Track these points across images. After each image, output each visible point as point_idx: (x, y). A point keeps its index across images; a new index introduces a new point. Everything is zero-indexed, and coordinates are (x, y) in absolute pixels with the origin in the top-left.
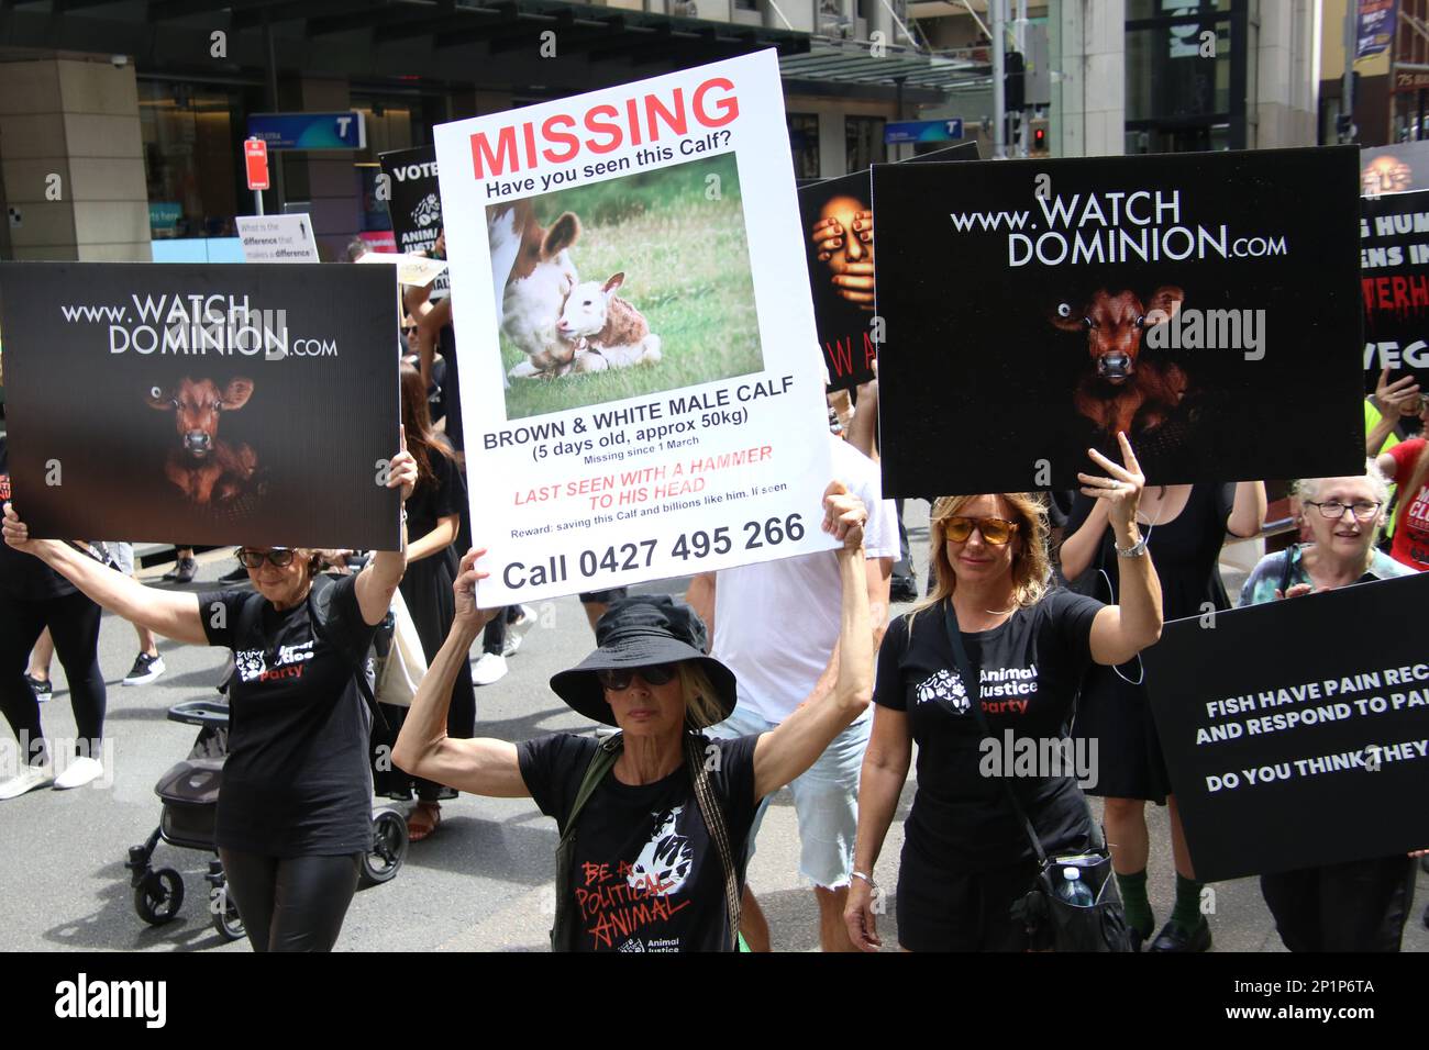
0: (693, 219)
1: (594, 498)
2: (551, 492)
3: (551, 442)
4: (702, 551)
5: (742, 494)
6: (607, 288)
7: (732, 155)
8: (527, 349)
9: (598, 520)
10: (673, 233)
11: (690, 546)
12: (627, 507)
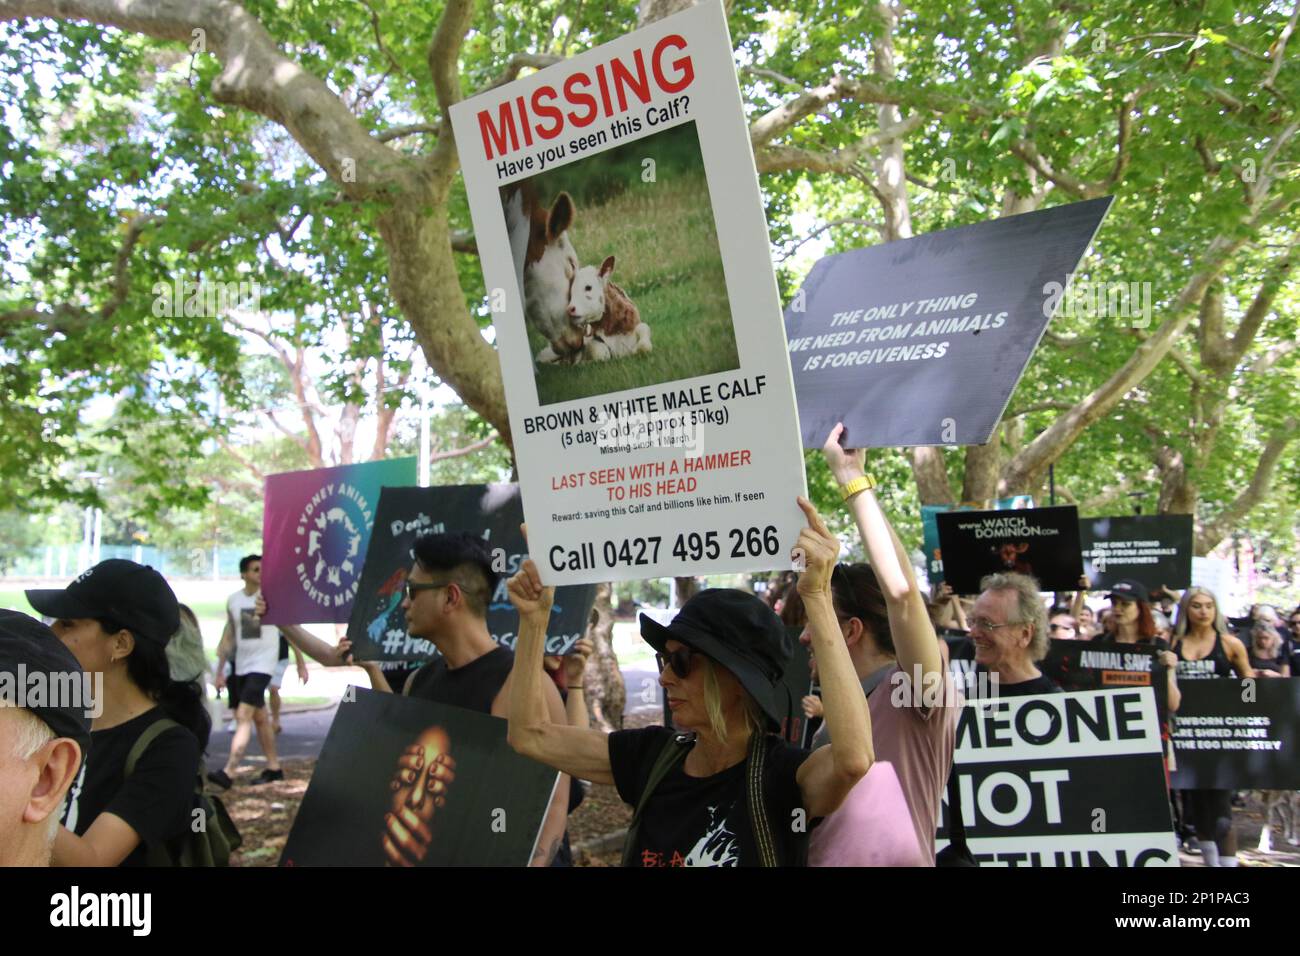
0: (666, 197)
1: (610, 489)
2: (578, 479)
3: (575, 430)
4: (696, 553)
5: (726, 499)
6: (602, 274)
7: (692, 124)
8: (548, 335)
9: (615, 511)
10: (651, 213)
11: (687, 548)
12: (636, 502)
